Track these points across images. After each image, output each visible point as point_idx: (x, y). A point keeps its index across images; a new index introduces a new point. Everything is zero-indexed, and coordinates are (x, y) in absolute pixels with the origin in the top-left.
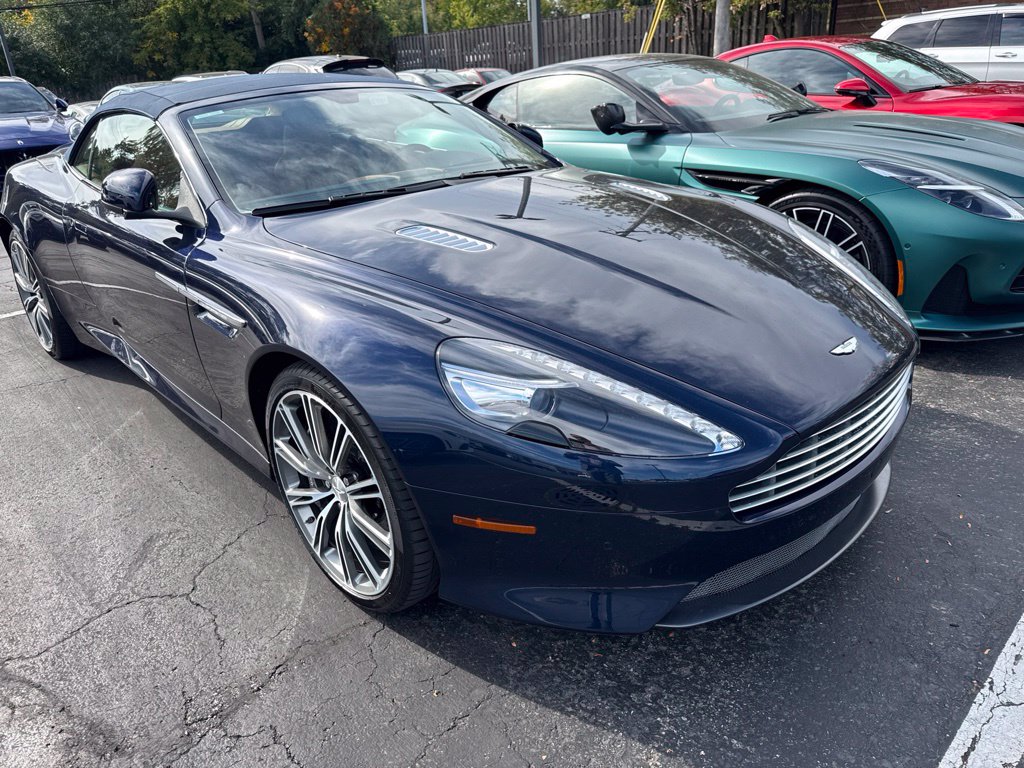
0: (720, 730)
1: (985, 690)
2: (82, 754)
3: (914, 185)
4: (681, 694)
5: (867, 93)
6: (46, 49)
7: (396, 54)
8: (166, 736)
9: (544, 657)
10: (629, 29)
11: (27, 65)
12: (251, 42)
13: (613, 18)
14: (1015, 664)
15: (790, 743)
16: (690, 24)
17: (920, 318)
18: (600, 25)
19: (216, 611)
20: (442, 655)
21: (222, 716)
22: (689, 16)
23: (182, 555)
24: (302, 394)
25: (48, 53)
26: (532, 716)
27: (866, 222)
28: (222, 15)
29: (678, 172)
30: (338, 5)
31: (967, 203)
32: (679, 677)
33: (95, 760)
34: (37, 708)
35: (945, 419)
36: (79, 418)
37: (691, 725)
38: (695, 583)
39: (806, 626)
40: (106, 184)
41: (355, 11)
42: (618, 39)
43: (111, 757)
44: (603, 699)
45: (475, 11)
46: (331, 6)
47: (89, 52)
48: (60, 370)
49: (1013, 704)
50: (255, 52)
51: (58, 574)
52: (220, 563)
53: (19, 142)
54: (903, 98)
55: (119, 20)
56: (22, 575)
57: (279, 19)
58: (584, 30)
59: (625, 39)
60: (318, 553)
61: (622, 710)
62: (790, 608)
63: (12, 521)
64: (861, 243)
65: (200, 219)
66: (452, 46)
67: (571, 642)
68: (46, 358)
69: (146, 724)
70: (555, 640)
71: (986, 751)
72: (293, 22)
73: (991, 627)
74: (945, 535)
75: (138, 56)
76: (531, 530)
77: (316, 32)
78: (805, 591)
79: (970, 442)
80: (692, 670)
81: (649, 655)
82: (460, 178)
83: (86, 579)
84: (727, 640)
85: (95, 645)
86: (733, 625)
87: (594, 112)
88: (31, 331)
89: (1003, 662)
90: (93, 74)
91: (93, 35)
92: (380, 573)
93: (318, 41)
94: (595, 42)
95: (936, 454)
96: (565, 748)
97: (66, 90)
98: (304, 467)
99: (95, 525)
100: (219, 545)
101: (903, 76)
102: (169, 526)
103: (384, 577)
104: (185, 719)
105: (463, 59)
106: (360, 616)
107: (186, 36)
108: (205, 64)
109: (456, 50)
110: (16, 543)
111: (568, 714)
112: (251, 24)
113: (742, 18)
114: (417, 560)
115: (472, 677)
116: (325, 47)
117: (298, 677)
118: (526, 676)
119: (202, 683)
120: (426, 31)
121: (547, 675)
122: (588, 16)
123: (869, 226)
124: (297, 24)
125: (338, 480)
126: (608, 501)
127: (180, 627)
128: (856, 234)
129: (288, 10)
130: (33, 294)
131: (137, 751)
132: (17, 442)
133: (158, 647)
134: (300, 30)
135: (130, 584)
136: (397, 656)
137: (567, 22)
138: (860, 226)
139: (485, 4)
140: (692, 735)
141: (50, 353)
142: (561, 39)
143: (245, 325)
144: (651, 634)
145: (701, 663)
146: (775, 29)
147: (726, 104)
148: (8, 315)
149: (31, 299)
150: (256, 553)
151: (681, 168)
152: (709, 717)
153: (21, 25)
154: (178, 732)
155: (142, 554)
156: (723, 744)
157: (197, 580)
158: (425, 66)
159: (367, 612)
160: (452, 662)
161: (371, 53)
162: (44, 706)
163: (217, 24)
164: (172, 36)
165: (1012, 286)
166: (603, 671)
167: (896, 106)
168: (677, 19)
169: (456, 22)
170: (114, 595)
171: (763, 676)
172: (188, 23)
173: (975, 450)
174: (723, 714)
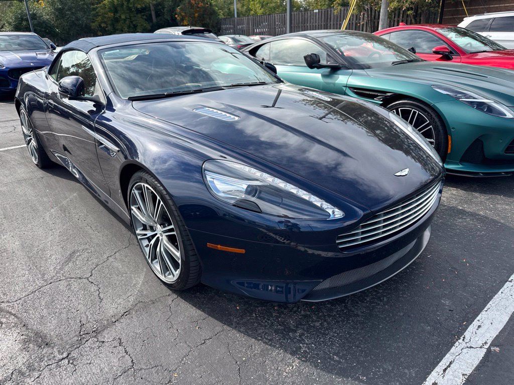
0: (329, 351)
1: (460, 341)
2: (31, 345)
3: (458, 99)
4: (313, 334)
5: (448, 53)
6: (49, 20)
7: (221, 27)
8: (70, 339)
9: (251, 314)
10: (337, 18)
11: (39, 27)
12: (149, 19)
13: (329, 12)
14: (477, 329)
15: (362, 359)
16: (368, 16)
17: (459, 165)
18: (323, 16)
19: (100, 286)
20: (203, 311)
21: (97, 332)
22: (368, 12)
23: (88, 260)
24: (142, 184)
25: (50, 22)
26: (241, 341)
27: (434, 116)
28: (136, 5)
29: (344, 88)
30: (193, 2)
31: (484, 108)
32: (314, 327)
33: (36, 348)
34: (13, 324)
35: (465, 214)
36: (47, 196)
37: (316, 348)
38: (322, 280)
39: (378, 307)
40: (61, 83)
41: (201, 5)
42: (332, 23)
43: (44, 348)
44: (276, 334)
45: (262, 7)
46: (189, 3)
47: (70, 22)
48: (41, 173)
49: (473, 348)
50: (151, 24)
51: (29, 266)
52: (105, 264)
53: (31, 64)
54: (466, 56)
55: (85, 6)
56: (12, 265)
57: (164, 8)
58: (315, 18)
59: (335, 23)
60: (150, 262)
61: (284, 340)
62: (372, 298)
63: (11, 241)
64: (431, 126)
65: (104, 101)
66: (248, 24)
67: (265, 308)
68: (34, 167)
69: (62, 334)
70: (258, 307)
71: (456, 368)
72: (170, 10)
73: (469, 312)
74: (455, 268)
75: (93, 24)
76: (243, 251)
77: (181, 15)
78: (382, 291)
79: (476, 226)
80: (320, 324)
81: (301, 316)
82: (230, 86)
83: (42, 268)
84: (340, 311)
85: (42, 298)
86: (343, 304)
87: (305, 58)
88: (29, 154)
89: (472, 328)
90: (71, 33)
91: (72, 13)
92: (176, 271)
93: (182, 20)
94: (320, 24)
95: (458, 231)
96: (254, 356)
97: (58, 40)
98: (144, 219)
99: (49, 244)
100: (105, 256)
101: (469, 45)
102: (83, 247)
103: (177, 273)
104: (80, 333)
105: (254, 31)
106: (167, 291)
107: (117, 15)
108: (126, 29)
109: (251, 26)
110: (11, 251)
111: (259, 340)
112: (150, 10)
113: (395, 14)
114: (192, 264)
115: (216, 321)
116: (185, 23)
117: (134, 317)
118: (241, 322)
119: (89, 318)
120: (236, 16)
121: (251, 322)
122: (317, 11)
123: (435, 118)
124: (172, 11)
125: (159, 226)
126: (285, 241)
127: (83, 292)
128: (428, 122)
129: (168, 3)
130: (30, 136)
131: (56, 345)
132: (17, 205)
133: (71, 300)
134: (174, 14)
135: (62, 272)
136: (182, 310)
137: (306, 14)
138: (430, 118)
139: (268, 3)
140: (315, 353)
141: (37, 165)
142: (303, 22)
143: (118, 151)
144: (303, 306)
145: (325, 321)
146: (411, 20)
147: (374, 56)
148: (19, 147)
149: (29, 138)
150: (122, 261)
151: (346, 87)
152: (325, 345)
153: (38, 8)
154: (76, 338)
155: (69, 259)
156: (330, 358)
157: (93, 271)
158: (235, 34)
159: (171, 290)
160: (207, 314)
161: (208, 26)
162: (16, 324)
163: (133, 10)
164: (111, 15)
165: (506, 151)
166: (278, 322)
167: (462, 60)
168: (362, 14)
169: (252, 12)
170: (54, 276)
171: (354, 328)
172: (119, 8)
173: (478, 230)
174: (332, 344)
